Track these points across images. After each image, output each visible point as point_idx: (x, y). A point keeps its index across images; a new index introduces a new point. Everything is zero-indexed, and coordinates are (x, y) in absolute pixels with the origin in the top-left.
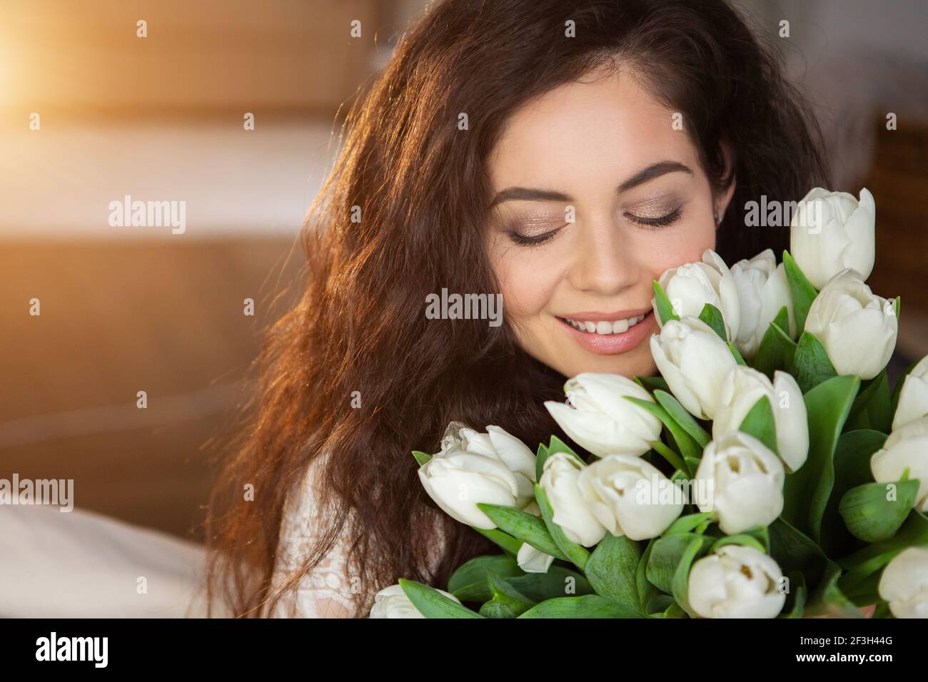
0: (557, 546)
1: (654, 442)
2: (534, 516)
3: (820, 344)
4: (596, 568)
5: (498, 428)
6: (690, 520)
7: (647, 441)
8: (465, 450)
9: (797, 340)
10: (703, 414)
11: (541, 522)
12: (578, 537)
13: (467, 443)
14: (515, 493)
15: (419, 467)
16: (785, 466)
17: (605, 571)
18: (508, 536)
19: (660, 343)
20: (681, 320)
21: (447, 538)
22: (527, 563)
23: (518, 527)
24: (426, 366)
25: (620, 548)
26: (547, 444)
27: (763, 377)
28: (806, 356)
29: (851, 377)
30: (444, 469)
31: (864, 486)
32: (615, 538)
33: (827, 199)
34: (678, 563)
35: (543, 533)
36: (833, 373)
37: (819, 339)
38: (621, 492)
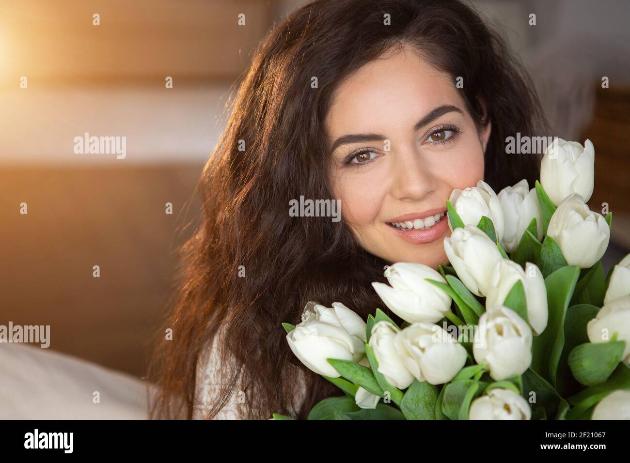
0: (381, 389)
1: (446, 312)
2: (366, 367)
3: (557, 245)
4: (408, 404)
5: (340, 304)
6: (471, 370)
7: (442, 312)
8: (319, 320)
9: (542, 242)
10: (480, 292)
11: (371, 371)
12: (396, 383)
13: (320, 315)
14: (352, 350)
15: (287, 334)
16: (533, 331)
17: (414, 407)
18: (348, 383)
19: (451, 243)
20: (465, 227)
21: (307, 385)
22: (362, 401)
23: (355, 375)
24: (290, 263)
25: (424, 390)
26: (374, 315)
27: (518, 267)
28: (548, 253)
29: (574, 267)
30: (304, 334)
31: (583, 345)
32: (420, 383)
33: (564, 146)
34: (462, 401)
35: (372, 379)
36: (565, 263)
37: (556, 241)
38: (423, 350)
